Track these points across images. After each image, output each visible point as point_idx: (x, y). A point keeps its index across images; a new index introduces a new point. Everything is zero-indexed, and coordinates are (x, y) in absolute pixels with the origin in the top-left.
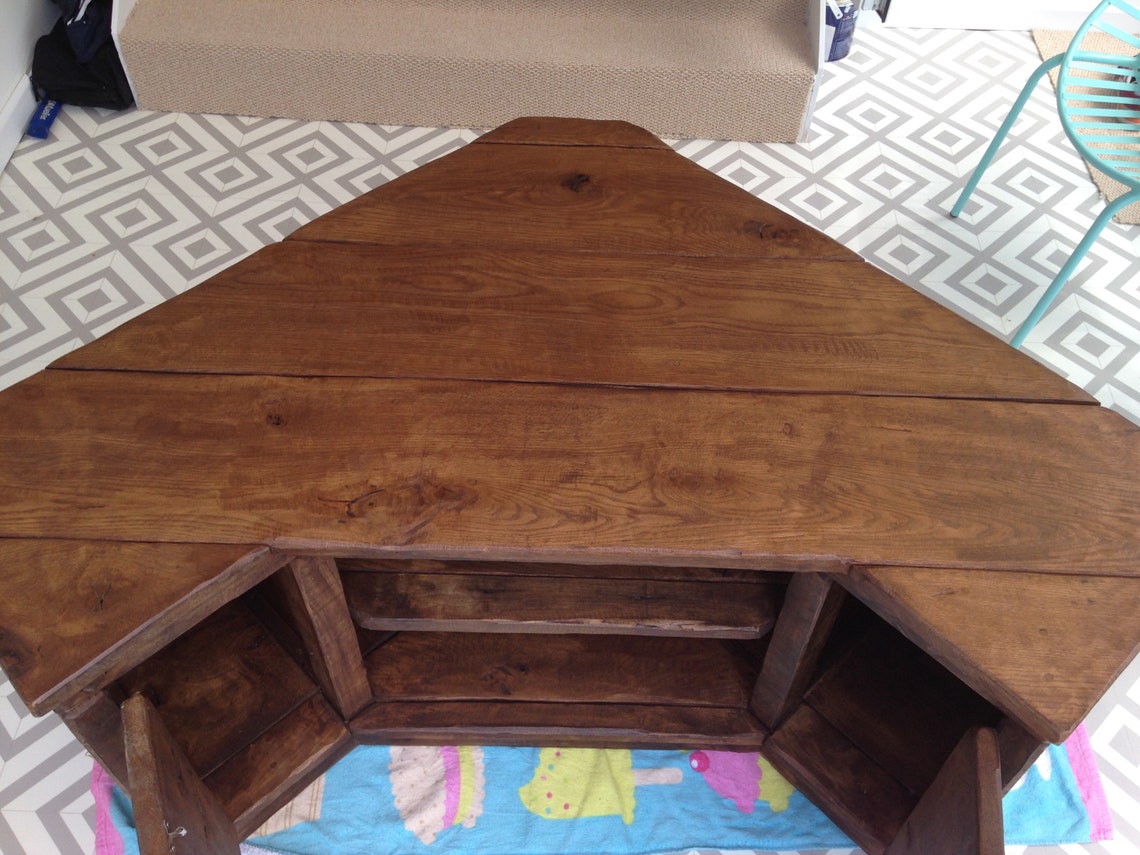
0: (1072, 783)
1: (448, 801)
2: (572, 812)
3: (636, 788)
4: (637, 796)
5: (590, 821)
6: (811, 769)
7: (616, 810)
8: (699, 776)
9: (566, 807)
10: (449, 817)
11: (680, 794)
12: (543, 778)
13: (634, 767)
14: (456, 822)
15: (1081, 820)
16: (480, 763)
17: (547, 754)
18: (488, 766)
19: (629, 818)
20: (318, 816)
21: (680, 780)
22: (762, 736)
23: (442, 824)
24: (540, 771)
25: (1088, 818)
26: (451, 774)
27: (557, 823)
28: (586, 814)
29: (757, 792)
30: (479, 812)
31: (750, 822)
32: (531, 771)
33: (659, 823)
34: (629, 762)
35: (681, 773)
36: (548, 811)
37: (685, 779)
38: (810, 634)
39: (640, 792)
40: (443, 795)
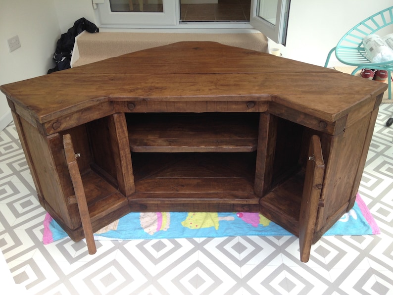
0: (364, 220)
1: (158, 225)
2: (198, 227)
3: (219, 221)
4: (219, 223)
5: (205, 229)
6: (275, 206)
7: (213, 225)
8: (240, 219)
9: (197, 226)
10: (158, 229)
11: (233, 223)
12: (189, 219)
13: (218, 216)
14: (161, 229)
15: (369, 228)
16: (169, 216)
17: (190, 214)
18: (171, 217)
19: (217, 228)
20: (116, 229)
21: (234, 220)
22: (258, 199)
23: (156, 231)
24: (187, 218)
25: (371, 228)
26: (160, 219)
27: (194, 230)
28: (203, 227)
29: (259, 222)
30: (168, 227)
31: (257, 229)
32: (185, 218)
33: (226, 229)
34: (217, 215)
35: (234, 218)
36: (191, 227)
37: (235, 219)
38: (267, 143)
39: (220, 222)
40: (157, 223)
